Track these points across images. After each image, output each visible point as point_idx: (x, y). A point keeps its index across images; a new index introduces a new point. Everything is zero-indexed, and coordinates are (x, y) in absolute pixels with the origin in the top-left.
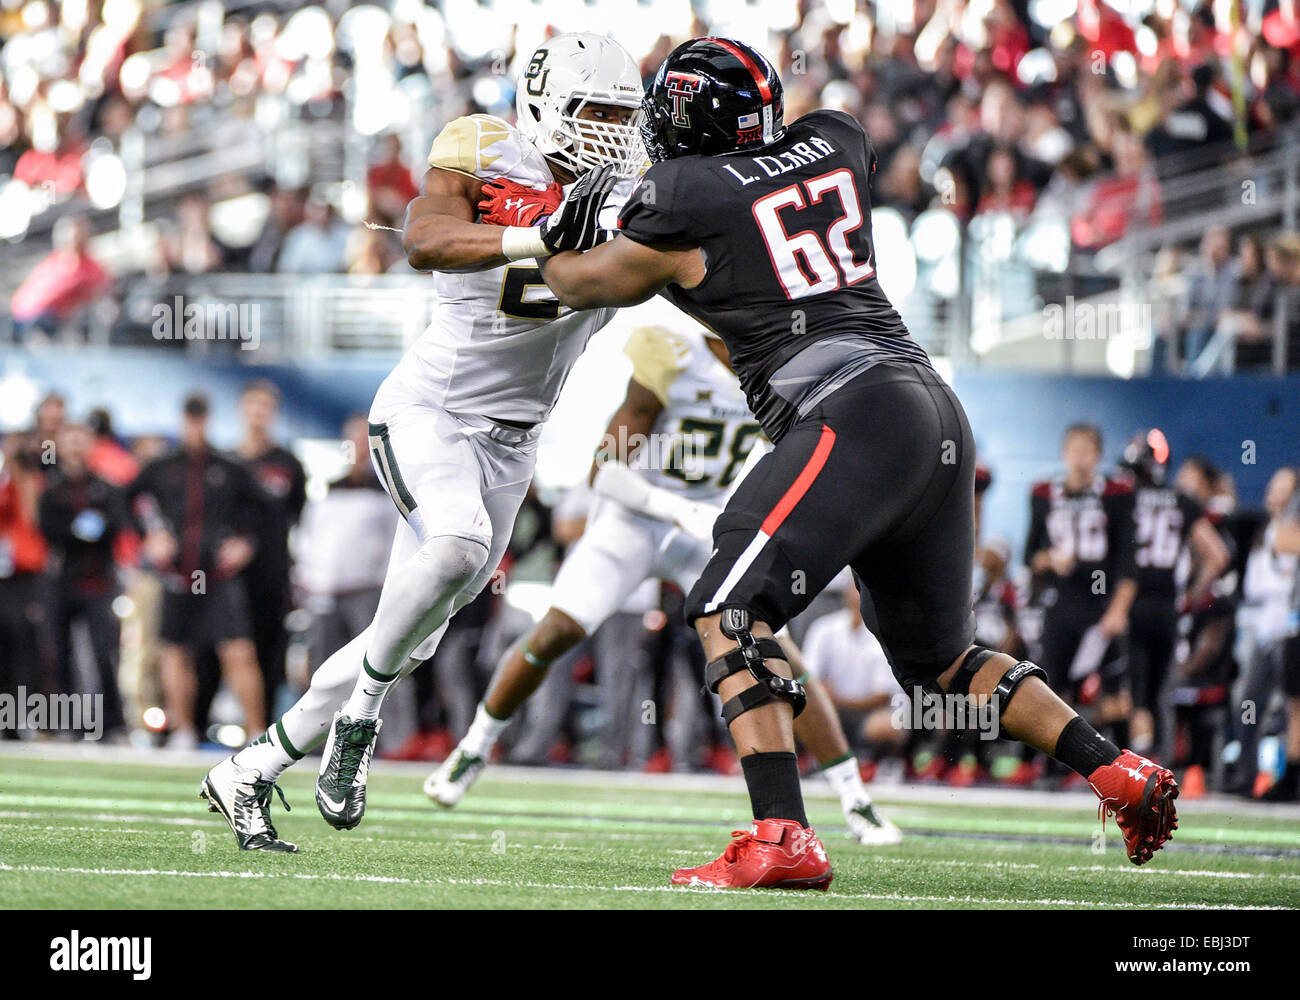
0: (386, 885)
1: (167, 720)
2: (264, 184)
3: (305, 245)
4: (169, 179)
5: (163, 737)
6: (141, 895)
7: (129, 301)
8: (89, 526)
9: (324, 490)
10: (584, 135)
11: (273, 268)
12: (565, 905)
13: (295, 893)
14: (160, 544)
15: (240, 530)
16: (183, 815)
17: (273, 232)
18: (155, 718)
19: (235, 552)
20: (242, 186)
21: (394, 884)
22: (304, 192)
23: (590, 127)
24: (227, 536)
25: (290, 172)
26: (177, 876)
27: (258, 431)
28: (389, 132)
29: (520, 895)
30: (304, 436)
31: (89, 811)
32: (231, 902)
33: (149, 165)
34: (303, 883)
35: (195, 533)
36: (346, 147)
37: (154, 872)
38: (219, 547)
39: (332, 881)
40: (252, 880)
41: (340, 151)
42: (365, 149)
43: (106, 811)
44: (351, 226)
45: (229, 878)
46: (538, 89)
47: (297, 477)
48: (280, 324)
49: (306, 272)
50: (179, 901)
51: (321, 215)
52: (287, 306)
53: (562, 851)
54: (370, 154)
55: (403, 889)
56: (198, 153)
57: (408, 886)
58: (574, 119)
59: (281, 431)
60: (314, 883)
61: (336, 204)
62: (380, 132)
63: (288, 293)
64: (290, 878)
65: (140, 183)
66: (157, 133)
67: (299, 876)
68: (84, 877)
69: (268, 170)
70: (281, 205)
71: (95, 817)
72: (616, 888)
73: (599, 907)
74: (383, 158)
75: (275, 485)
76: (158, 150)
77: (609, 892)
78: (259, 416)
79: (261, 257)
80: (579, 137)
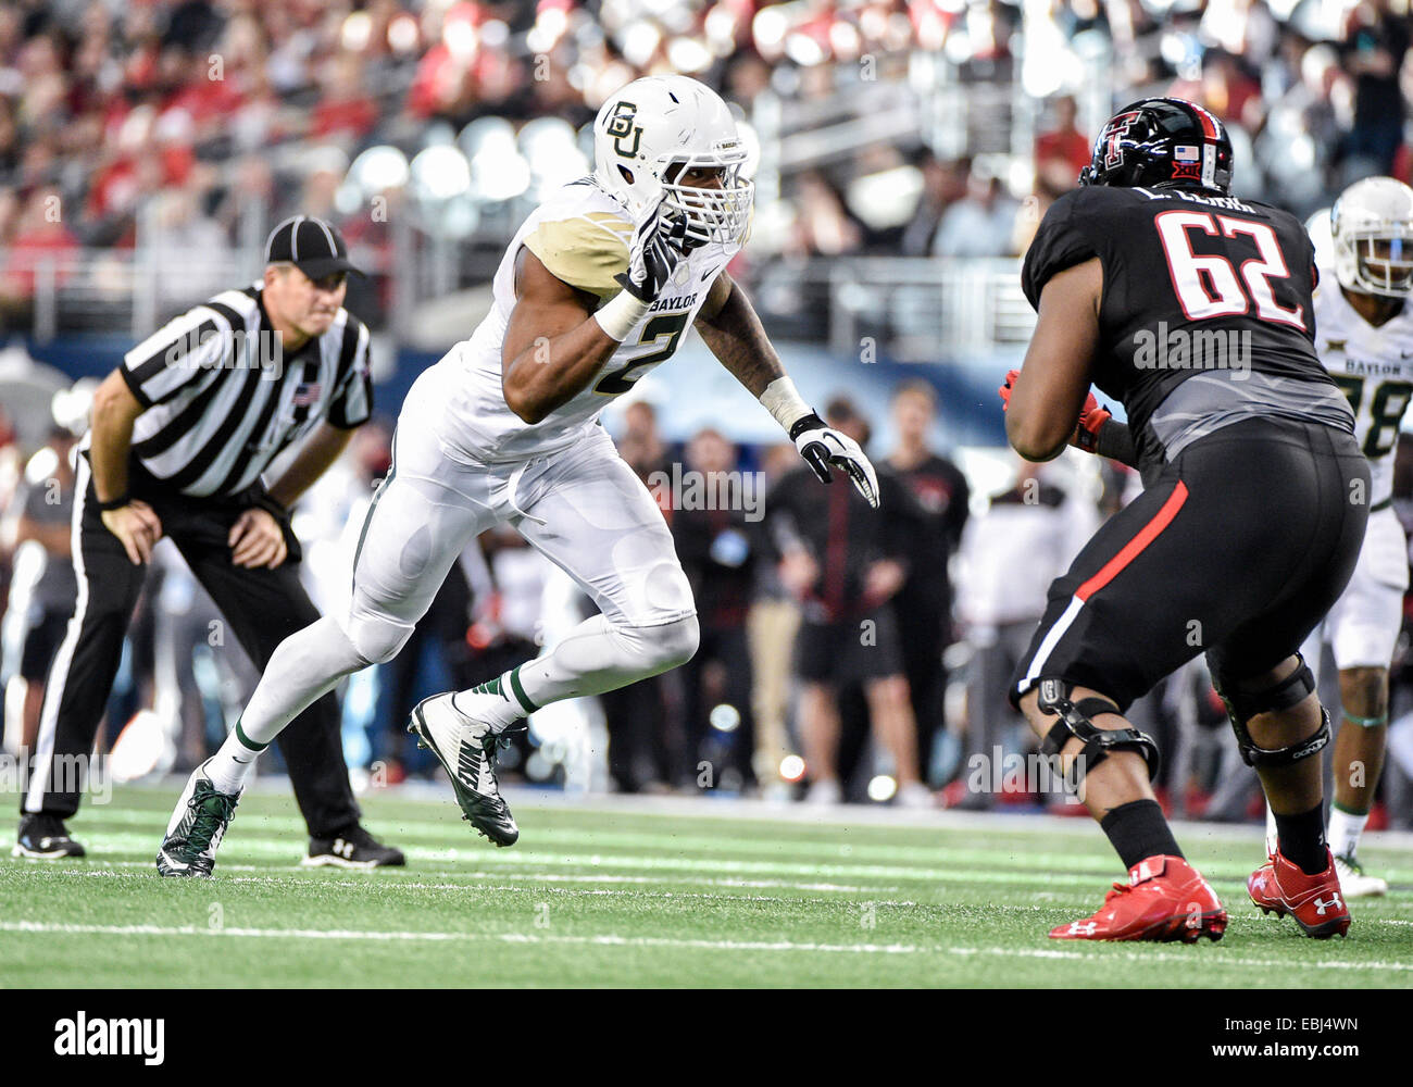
0: (1055, 961)
1: (805, 769)
2: (918, 155)
3: (965, 224)
4: (809, 149)
5: (802, 789)
6: (771, 972)
7: (762, 290)
8: (730, 549)
9: (986, 504)
10: (688, 203)
11: (928, 251)
12: (1261, 984)
13: (950, 970)
14: (797, 568)
15: (888, 552)
16: (824, 879)
17: (928, 209)
18: (793, 767)
19: (884, 577)
20: (892, 157)
21: (1064, 959)
22: (965, 164)
23: (694, 194)
24: (875, 559)
25: (948, 141)
26: (815, 951)
27: (913, 439)
28: (1065, 93)
29: (1209, 972)
30: (965, 444)
31: (714, 875)
32: (876, 980)
33: (785, 134)
34: (958, 958)
35: (838, 554)
36: (1014, 112)
37: (788, 945)
38: (866, 571)
39: (992, 956)
40: (900, 955)
41: (1007, 116)
42: (1032, 114)
43: (734, 875)
44: (1019, 202)
45: (875, 953)
46: (630, 150)
47: (958, 491)
48: (938, 317)
49: (964, 255)
50: (817, 979)
51: (985, 190)
52: (946, 293)
53: (1259, 921)
54: (1038, 119)
55: (1075, 965)
56: (845, 119)
57: (1079, 961)
58: (675, 186)
59: (939, 438)
60: (972, 958)
61: (1003, 176)
62: (1053, 93)
63: (946, 279)
64: (944, 952)
65: (775, 154)
66: (796, 97)
67: (954, 950)
68: (707, 953)
69: (925, 137)
70: (938, 178)
71: (720, 882)
72: (1320, 964)
73: (1300, 986)
74: (1053, 125)
75: (932, 500)
76: (796, 115)
77: (1312, 969)
78: (914, 420)
79: (915, 239)
80: (683, 206)
